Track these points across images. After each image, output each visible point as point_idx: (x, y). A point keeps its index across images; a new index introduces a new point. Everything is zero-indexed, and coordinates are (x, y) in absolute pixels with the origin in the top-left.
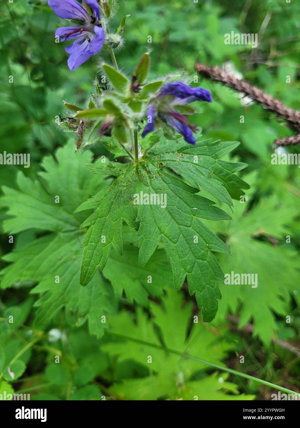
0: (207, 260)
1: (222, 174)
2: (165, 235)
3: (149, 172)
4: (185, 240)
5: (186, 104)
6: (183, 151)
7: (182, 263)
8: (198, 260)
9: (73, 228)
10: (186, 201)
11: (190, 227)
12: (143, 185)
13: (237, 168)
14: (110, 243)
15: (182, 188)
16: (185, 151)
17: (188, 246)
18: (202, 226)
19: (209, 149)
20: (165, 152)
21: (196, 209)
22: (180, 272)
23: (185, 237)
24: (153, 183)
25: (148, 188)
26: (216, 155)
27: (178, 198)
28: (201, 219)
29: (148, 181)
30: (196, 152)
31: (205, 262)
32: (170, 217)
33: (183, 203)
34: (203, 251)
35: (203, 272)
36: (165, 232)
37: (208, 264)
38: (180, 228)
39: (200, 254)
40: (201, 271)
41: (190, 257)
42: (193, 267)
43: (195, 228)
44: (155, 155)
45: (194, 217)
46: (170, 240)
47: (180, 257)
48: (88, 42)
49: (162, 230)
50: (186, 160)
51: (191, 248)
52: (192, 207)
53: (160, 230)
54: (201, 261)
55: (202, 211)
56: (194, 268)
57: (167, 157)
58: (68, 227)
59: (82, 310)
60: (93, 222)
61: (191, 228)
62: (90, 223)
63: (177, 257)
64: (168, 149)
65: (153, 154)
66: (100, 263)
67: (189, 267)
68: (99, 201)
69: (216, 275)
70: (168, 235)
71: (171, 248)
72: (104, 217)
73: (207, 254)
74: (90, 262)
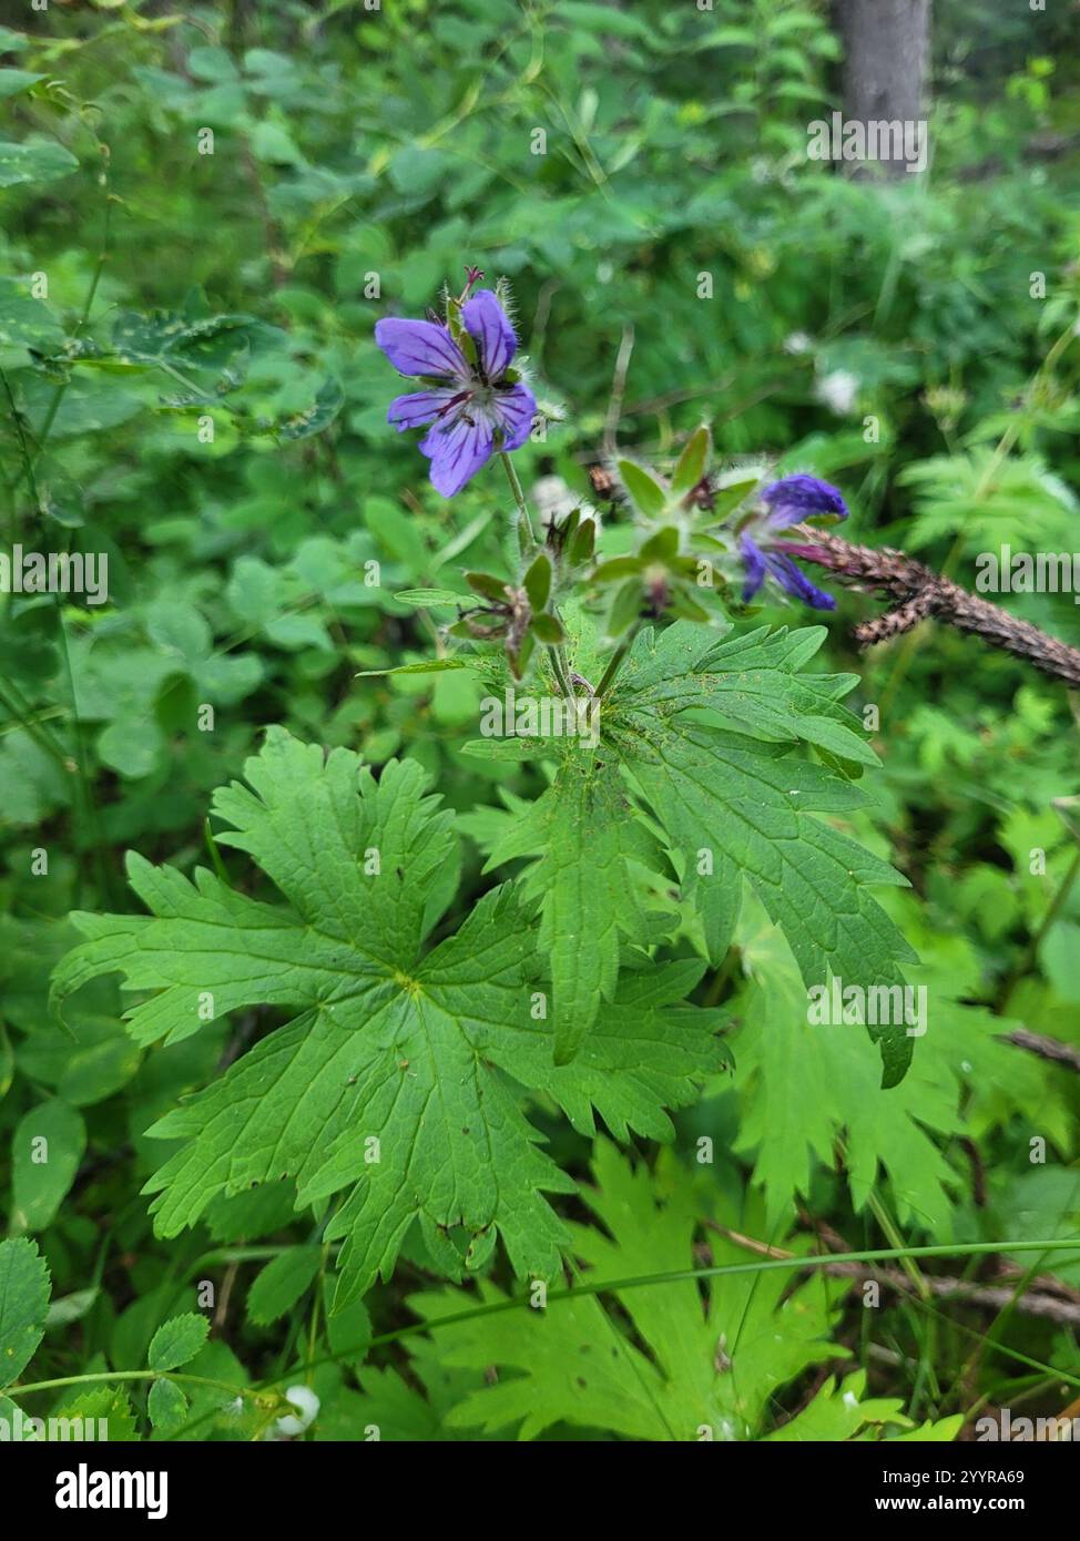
0: (861, 910)
1: (812, 708)
2: (748, 868)
3: (641, 732)
4: (798, 871)
5: (791, 528)
6: (709, 669)
7: (809, 931)
8: (842, 916)
9: (363, 982)
10: (766, 780)
11: (797, 838)
12: (646, 766)
13: (841, 687)
14: (613, 926)
15: (748, 751)
16: (712, 667)
17: (807, 886)
18: (824, 831)
19: (767, 652)
20: (660, 679)
21: (795, 792)
22: (812, 952)
23: (794, 866)
24: (668, 753)
25: (662, 768)
26: (788, 665)
27: (745, 776)
28: (813, 815)
29: (653, 752)
30: (741, 664)
31: (858, 915)
32: (745, 825)
33: (762, 785)
34: (845, 891)
35: (860, 943)
36: (747, 861)
37: (865, 922)
38: (775, 846)
39: (840, 900)
40: (856, 942)
41: (820, 912)
42: (835, 934)
43: (811, 838)
44: (636, 692)
45: (797, 813)
46: (763, 878)
47: (799, 915)
48: (466, 427)
49: (739, 857)
50: (724, 687)
51: (815, 889)
52: (784, 790)
53: (734, 859)
54: (849, 916)
55: (812, 797)
56: (840, 937)
57: (673, 688)
58: (345, 982)
59: (476, 1214)
60: (550, 880)
61: (800, 840)
62: (542, 886)
63: (794, 916)
64: (664, 671)
65: (630, 688)
66: (603, 983)
67: (827, 936)
68: (545, 827)
69: (889, 945)
70: (757, 867)
71: (773, 897)
72: (575, 864)
73: (857, 897)
74: (574, 986)
